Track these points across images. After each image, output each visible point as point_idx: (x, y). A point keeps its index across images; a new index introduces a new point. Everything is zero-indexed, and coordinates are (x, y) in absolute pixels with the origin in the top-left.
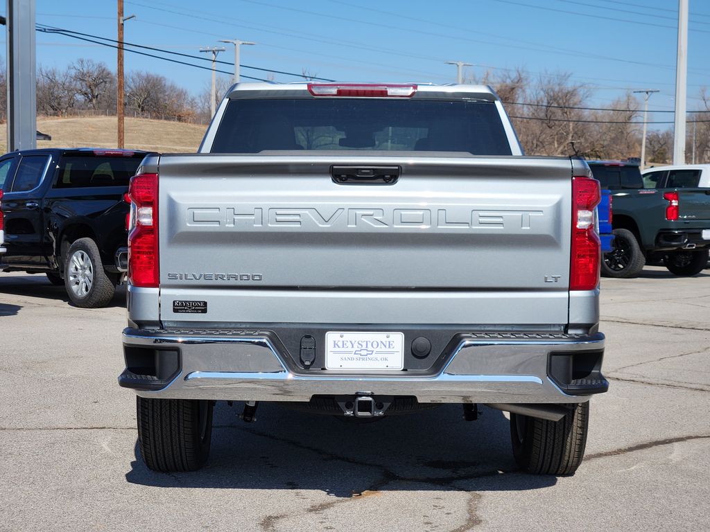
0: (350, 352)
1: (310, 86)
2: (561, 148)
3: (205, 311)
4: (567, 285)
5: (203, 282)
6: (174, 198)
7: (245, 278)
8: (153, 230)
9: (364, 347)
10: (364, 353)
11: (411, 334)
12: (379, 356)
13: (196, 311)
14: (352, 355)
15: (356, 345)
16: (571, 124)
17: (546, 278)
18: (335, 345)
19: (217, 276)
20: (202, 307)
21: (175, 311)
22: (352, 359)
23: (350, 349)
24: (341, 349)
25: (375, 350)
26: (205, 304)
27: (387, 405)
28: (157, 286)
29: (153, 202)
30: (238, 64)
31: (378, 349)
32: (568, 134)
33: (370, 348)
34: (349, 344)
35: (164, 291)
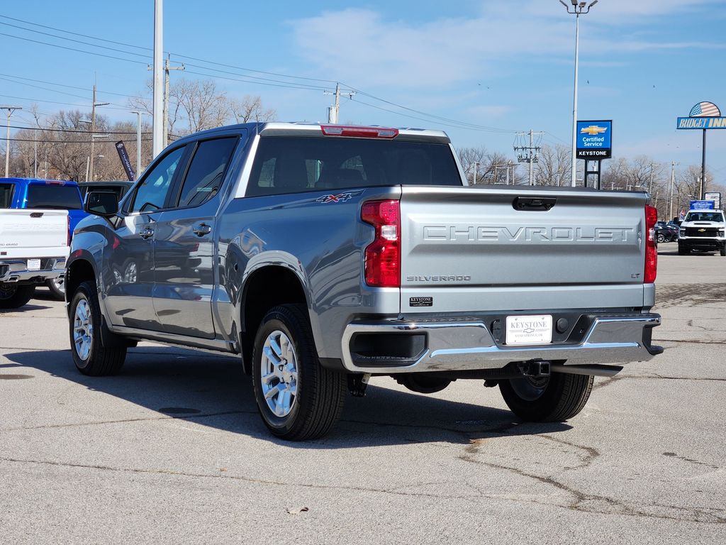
0: (520, 331)
1: (322, 127)
3: (431, 305)
4: (642, 279)
5: (431, 282)
6: (413, 220)
7: (460, 278)
8: (397, 244)
9: (529, 327)
10: (529, 331)
11: (556, 316)
12: (538, 333)
13: (425, 305)
14: (522, 333)
15: (524, 325)
17: (632, 275)
18: (512, 326)
19: (440, 277)
20: (428, 302)
21: (411, 305)
22: (522, 336)
23: (521, 328)
24: (515, 329)
25: (535, 329)
26: (431, 299)
28: (399, 286)
29: (397, 222)
31: (537, 328)
33: (532, 327)
34: (520, 325)
35: (403, 290)
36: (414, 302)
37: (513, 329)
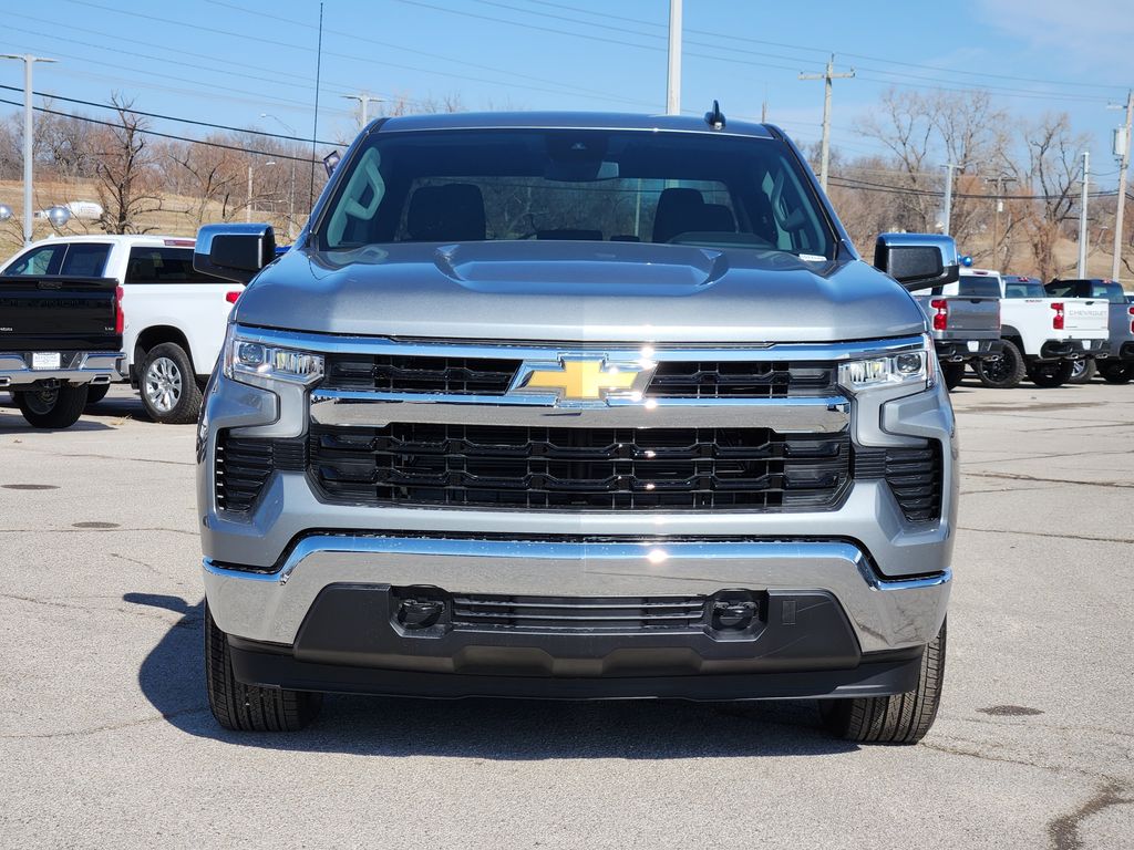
2: (514, 223)
16: (529, 189)
30: (30, 90)
32: (524, 201)
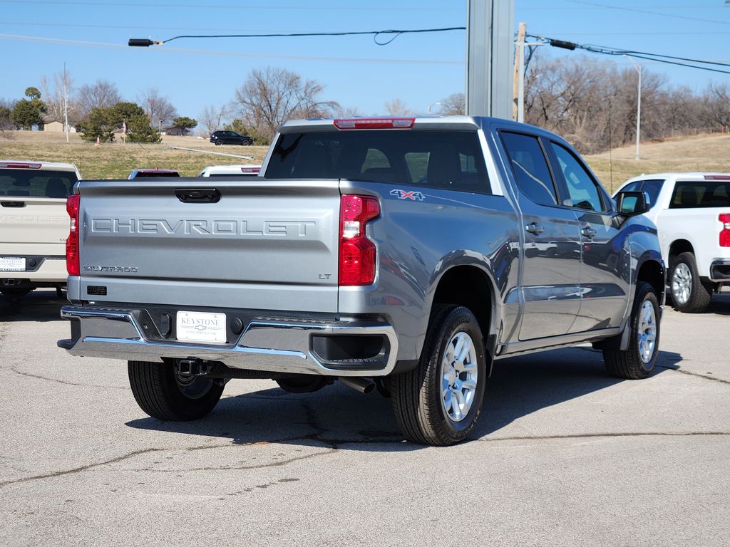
0: (192, 327)
3: (105, 294)
4: (336, 281)
5: (103, 273)
8: (76, 235)
9: (201, 324)
10: (200, 328)
11: (230, 316)
12: (210, 331)
13: (101, 293)
14: (193, 330)
15: (196, 322)
17: (320, 275)
18: (183, 321)
21: (89, 293)
22: (193, 332)
23: (192, 325)
24: (186, 325)
25: (208, 326)
26: (106, 288)
27: (209, 368)
28: (79, 275)
29: (77, 215)
34: (191, 321)
35: (82, 279)
36: (92, 290)
37: (184, 324)
